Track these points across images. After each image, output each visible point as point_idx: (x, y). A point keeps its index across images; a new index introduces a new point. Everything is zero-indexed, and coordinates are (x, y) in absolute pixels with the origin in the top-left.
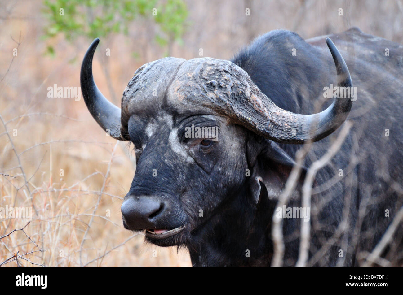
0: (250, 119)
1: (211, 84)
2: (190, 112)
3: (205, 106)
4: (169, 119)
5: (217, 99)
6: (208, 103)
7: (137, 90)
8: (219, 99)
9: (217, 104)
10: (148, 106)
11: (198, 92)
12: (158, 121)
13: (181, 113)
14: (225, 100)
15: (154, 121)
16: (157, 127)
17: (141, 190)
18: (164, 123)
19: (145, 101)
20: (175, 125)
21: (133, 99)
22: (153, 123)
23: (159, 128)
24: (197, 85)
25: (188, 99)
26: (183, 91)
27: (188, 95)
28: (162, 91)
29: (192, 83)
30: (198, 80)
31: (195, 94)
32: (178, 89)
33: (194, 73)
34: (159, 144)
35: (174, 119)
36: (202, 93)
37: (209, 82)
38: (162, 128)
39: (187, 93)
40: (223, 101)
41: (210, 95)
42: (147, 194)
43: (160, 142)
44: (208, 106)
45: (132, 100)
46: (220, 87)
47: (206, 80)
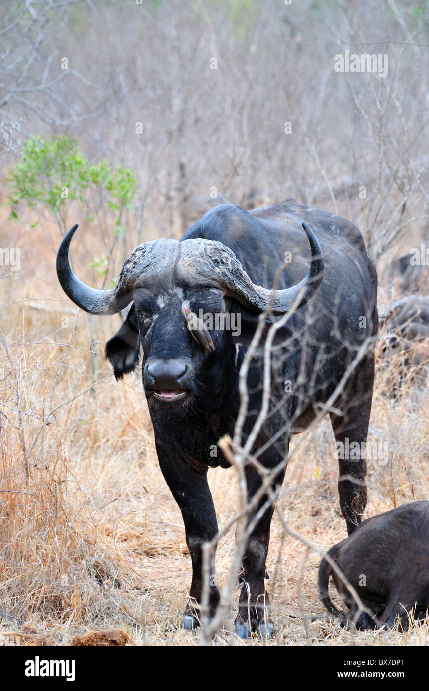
0: (245, 292)
1: (216, 260)
2: (201, 285)
3: (213, 279)
4: (180, 292)
5: (222, 273)
6: (216, 277)
7: (148, 266)
8: (224, 275)
9: (222, 278)
10: (159, 280)
11: (208, 268)
12: (169, 294)
13: (193, 286)
14: (228, 274)
15: (165, 293)
16: (169, 299)
17: (168, 354)
18: (175, 295)
19: (157, 276)
20: (186, 298)
21: (144, 274)
22: (163, 295)
23: (171, 300)
24: (205, 261)
25: (200, 274)
26: (194, 266)
27: (200, 270)
28: (170, 267)
29: (201, 259)
30: (205, 257)
31: (205, 268)
32: (189, 265)
33: (200, 251)
34: (174, 314)
35: (185, 291)
36: (211, 268)
37: (213, 259)
38: (174, 300)
39: (198, 268)
40: (227, 276)
41: (217, 270)
42: (174, 358)
43: (175, 311)
44: (215, 280)
45: (142, 276)
46: (223, 263)
47: (211, 257)
